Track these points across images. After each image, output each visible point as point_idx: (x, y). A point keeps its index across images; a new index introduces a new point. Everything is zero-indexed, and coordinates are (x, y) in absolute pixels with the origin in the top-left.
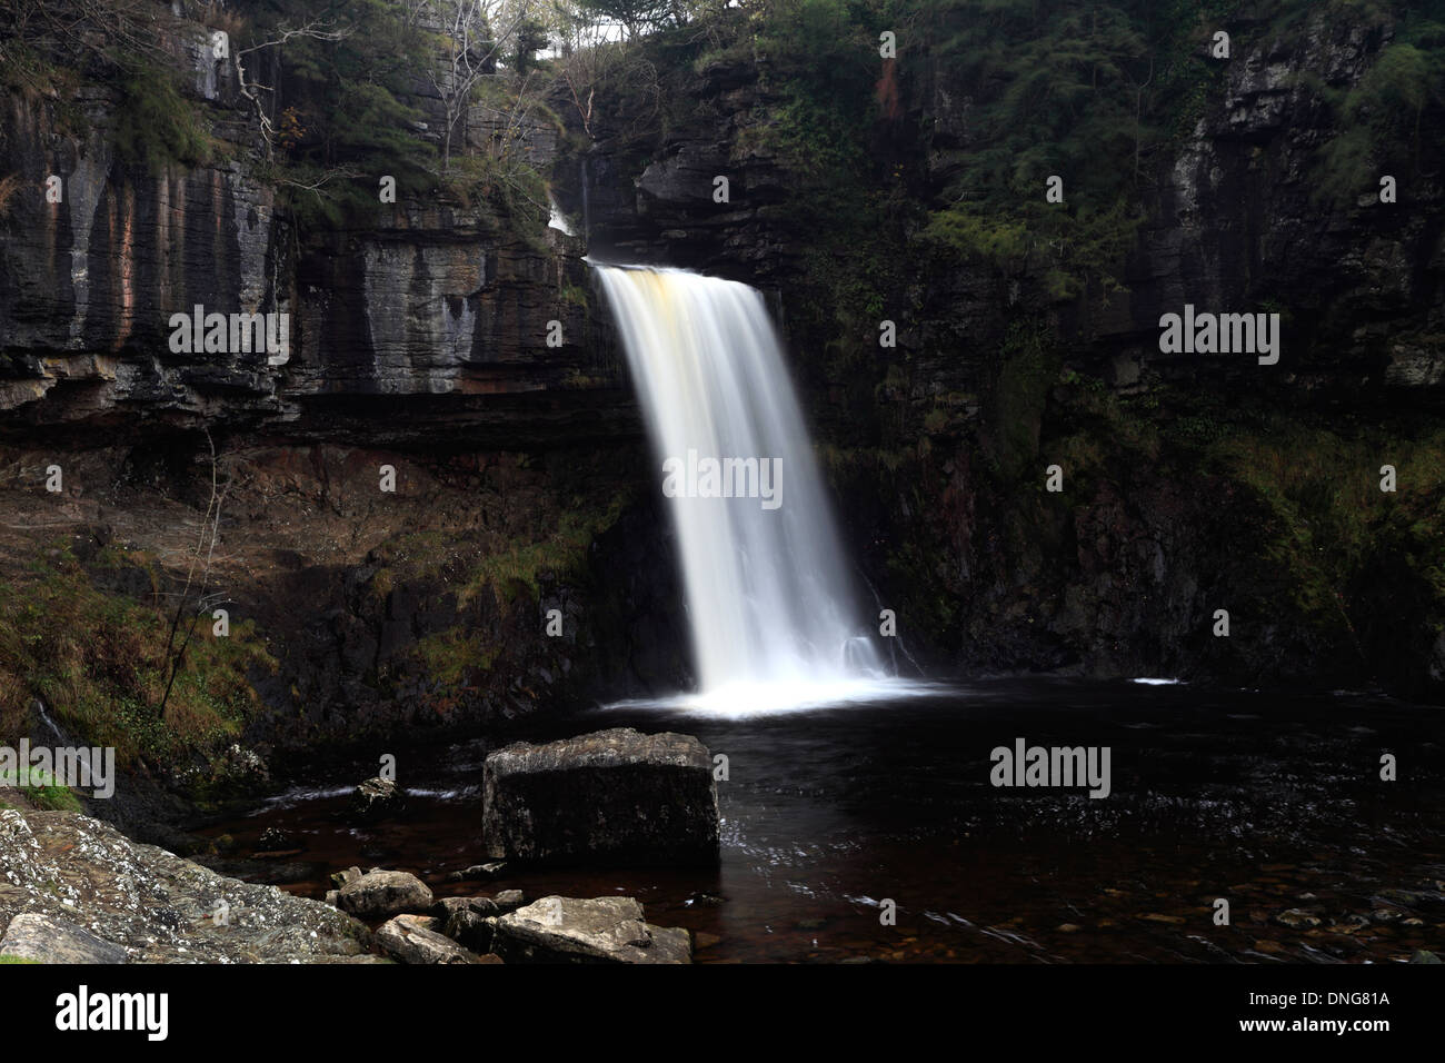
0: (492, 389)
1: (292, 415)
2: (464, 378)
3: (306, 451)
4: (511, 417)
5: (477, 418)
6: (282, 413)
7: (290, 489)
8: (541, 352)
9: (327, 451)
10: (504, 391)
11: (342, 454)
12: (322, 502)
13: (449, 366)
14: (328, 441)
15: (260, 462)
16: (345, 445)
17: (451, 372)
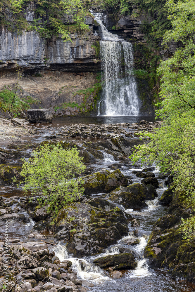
0: (81, 62)
1: (48, 66)
2: (75, 61)
3: (54, 72)
4: (86, 67)
5: (80, 67)
6: (47, 66)
7: (51, 78)
8: (87, 56)
9: (57, 72)
10: (83, 62)
11: (59, 72)
12: (56, 80)
13: (72, 59)
14: (57, 70)
15: (46, 74)
16: (60, 71)
17: (72, 60)
